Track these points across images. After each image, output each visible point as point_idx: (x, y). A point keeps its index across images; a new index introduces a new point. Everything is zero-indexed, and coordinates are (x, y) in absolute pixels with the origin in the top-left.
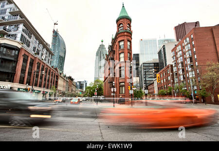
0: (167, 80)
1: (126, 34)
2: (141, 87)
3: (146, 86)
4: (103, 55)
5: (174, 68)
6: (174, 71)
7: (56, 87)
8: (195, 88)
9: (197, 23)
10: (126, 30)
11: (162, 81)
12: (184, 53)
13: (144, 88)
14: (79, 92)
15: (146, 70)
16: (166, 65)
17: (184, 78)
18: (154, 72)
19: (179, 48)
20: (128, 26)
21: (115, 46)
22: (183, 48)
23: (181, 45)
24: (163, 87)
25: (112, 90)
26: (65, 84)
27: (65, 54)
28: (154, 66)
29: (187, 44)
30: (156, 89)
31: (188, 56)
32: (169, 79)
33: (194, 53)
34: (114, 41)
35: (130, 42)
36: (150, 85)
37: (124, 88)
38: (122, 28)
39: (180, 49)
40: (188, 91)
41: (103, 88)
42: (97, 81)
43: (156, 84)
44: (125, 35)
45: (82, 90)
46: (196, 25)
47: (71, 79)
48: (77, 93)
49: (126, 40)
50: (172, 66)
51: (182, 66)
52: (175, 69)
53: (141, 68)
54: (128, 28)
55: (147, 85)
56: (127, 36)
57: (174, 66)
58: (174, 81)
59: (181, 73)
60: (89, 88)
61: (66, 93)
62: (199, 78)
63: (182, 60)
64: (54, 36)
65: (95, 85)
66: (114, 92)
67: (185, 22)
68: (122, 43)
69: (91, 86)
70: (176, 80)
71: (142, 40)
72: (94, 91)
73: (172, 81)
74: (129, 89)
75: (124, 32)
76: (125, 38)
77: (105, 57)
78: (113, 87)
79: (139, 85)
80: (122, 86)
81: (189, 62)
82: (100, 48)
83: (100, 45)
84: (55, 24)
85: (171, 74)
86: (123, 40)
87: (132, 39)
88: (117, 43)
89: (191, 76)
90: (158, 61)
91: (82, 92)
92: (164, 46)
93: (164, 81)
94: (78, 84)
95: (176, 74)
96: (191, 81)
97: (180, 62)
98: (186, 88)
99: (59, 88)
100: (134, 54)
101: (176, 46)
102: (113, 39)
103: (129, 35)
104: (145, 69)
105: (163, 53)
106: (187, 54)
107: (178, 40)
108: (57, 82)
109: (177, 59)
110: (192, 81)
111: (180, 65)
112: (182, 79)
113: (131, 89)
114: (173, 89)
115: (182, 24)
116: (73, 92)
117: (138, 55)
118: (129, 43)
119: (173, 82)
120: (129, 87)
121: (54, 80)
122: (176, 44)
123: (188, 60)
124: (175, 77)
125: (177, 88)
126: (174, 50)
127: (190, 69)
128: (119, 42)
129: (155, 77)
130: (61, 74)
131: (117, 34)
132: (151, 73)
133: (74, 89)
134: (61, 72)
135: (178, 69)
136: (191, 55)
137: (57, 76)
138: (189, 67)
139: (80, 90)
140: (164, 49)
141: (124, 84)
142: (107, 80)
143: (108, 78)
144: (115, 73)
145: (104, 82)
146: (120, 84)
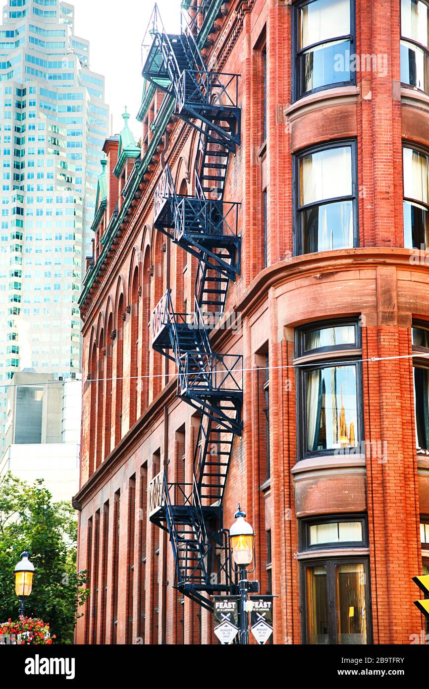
88: (265, 17)
141: (366, 542)
142: (119, 480)
143: (144, 452)
144: (237, 399)
145: (79, 502)
146: (313, 541)
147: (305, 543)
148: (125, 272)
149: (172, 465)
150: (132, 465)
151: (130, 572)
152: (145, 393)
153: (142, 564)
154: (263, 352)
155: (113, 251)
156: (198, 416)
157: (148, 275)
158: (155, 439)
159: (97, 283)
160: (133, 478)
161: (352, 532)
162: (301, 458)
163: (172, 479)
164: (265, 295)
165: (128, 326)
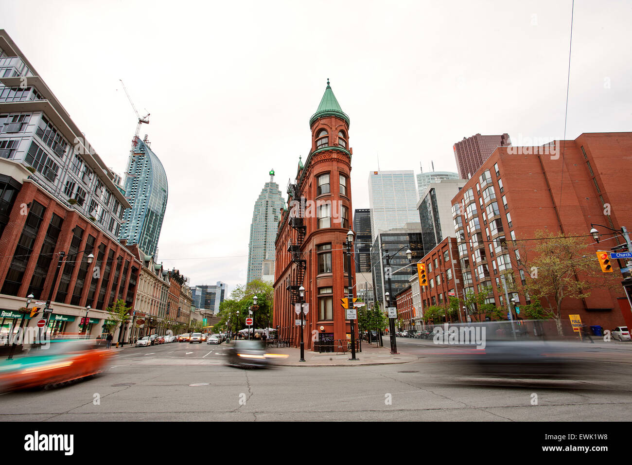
0: (445, 279)
1: (335, 156)
2: (378, 301)
3: (390, 296)
4: (274, 211)
5: (460, 248)
6: (461, 254)
7: (129, 304)
8: (516, 298)
9: (504, 138)
10: (335, 145)
11: (432, 281)
12: (481, 210)
13: (385, 304)
14: (200, 319)
15: (390, 254)
16: (439, 240)
17: (486, 273)
18: (409, 257)
19: (469, 195)
20: (341, 135)
21: (307, 187)
22: (478, 195)
23: (474, 189)
24: (436, 299)
25: (298, 308)
26: (158, 294)
27: (164, 204)
28: (410, 242)
29: (488, 187)
30: (417, 305)
31: (491, 216)
32: (450, 276)
33: (504, 209)
34: (304, 173)
35: (347, 178)
36: (400, 294)
37: (330, 303)
38: (325, 141)
39: (472, 198)
40: (499, 308)
41: (272, 304)
42: (253, 284)
43: (416, 292)
44: (332, 160)
45: (209, 312)
46: (502, 143)
47: (176, 277)
48: (195, 321)
49: (336, 173)
50: (454, 241)
51: (481, 242)
52: (462, 250)
53: (376, 246)
54: (341, 142)
55: (394, 294)
56: (338, 160)
57: (459, 240)
58: (462, 280)
59: (479, 260)
60: (231, 304)
61: (159, 320)
62: (522, 272)
63: (478, 227)
64: (134, 154)
65: (248, 296)
66: (302, 316)
67: (479, 135)
68: (324, 181)
69: (238, 300)
70: (468, 279)
71: (376, 173)
72: (246, 313)
73: (457, 281)
74: (346, 305)
75: (331, 152)
76: (334, 167)
77: (280, 217)
78: (301, 301)
79: (371, 294)
80: (326, 298)
81: (495, 232)
82: (264, 191)
83: (267, 184)
84: (141, 121)
85: (454, 262)
86: (328, 173)
87: (350, 169)
88: (311, 179)
89: (502, 268)
90: (418, 230)
91: (210, 317)
92: (432, 189)
93: (436, 282)
94: (199, 293)
95: (467, 262)
96: (503, 281)
97: (473, 230)
98: (492, 301)
99: (138, 307)
100: (357, 211)
101: (462, 190)
102: (300, 169)
103: (345, 159)
104: (387, 251)
105: (430, 209)
106: (489, 210)
107: (465, 177)
108: (133, 287)
109: (465, 223)
110: (507, 279)
111: (475, 238)
112: (482, 276)
113: (351, 306)
114: (462, 304)
115: (471, 138)
116: (182, 319)
117: (367, 211)
118: (343, 181)
119: (461, 285)
120: (345, 300)
121: (124, 282)
122: (462, 185)
123: (493, 226)
124: (464, 270)
125: (472, 299)
126: (457, 200)
127: (498, 250)
128: (318, 176)
129: (414, 273)
130: (147, 262)
131: (312, 156)
132: (404, 261)
133: (185, 310)
134: (149, 257)
135: (471, 250)
136: (497, 213)
137: (135, 270)
138: (495, 244)
139: (203, 310)
140: (433, 197)
141: (332, 293)
142: (282, 282)
143: (287, 275)
144: (305, 261)
145: (274, 286)
146: (321, 293)
147: (319, 293)
148: (284, 236)
149: (292, 277)
150: (284, 278)
151: (284, 301)
152: (287, 262)
153: (286, 299)
154: (311, 250)
155: (281, 231)
156: (297, 266)
157: (288, 236)
158: (289, 272)
159: (278, 239)
160: (285, 281)
161: (329, 291)
162: (318, 274)
163: (292, 280)
164: (311, 239)
165: (284, 247)
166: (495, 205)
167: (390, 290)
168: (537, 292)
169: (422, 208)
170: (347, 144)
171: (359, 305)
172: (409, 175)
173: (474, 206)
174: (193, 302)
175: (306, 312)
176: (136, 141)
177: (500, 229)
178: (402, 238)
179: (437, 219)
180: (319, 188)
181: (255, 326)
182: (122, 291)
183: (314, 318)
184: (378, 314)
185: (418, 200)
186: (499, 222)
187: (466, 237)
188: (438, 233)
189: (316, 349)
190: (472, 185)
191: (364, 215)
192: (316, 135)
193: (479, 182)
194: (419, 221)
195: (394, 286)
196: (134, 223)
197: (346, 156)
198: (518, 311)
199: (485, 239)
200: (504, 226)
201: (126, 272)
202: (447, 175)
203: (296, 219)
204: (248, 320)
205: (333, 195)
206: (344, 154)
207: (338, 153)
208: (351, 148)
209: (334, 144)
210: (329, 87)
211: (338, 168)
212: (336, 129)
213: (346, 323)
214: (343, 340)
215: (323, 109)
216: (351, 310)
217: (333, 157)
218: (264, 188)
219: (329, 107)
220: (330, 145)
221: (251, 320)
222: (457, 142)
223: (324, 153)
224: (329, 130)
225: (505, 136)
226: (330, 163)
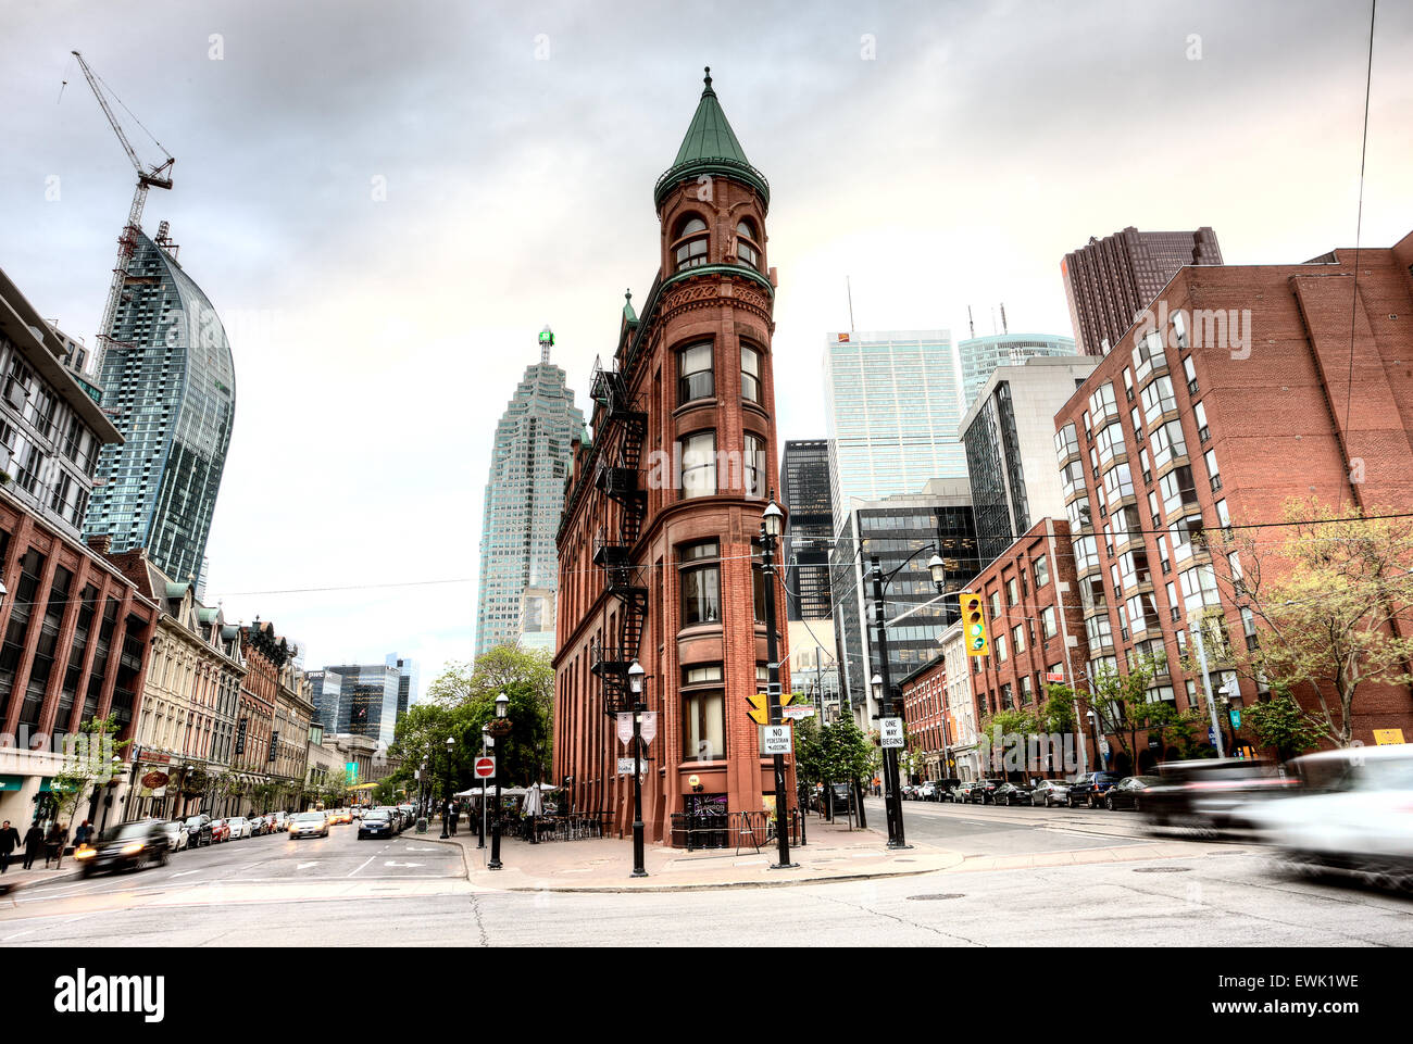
0: (1038, 638)
1: (727, 291)
2: (850, 698)
3: (886, 685)
4: (553, 448)
5: (1079, 548)
6: (1081, 566)
7: (123, 730)
8: (1231, 686)
9: (1201, 241)
10: (728, 260)
11: (1003, 644)
12: (1138, 441)
13: (872, 708)
14: (337, 764)
15: (881, 566)
16: (1022, 527)
17: (1151, 617)
18: (938, 575)
19: (1104, 402)
20: (744, 231)
21: (649, 381)
22: (1130, 399)
23: (1118, 384)
24: (1012, 692)
25: (625, 730)
26: (209, 694)
27: (225, 430)
28: (942, 532)
29: (1154, 378)
30: (962, 709)
31: (1163, 460)
32: (1051, 628)
33: (1201, 440)
34: (639, 337)
35: (763, 352)
36: (914, 680)
37: (715, 709)
38: (698, 247)
39: (1112, 410)
40: (1185, 714)
41: (551, 712)
42: (496, 662)
43: (957, 672)
44: (720, 302)
45: (362, 742)
46: (1197, 253)
47: (266, 644)
48: (321, 770)
49: (730, 340)
50: (1063, 530)
51: (1136, 531)
52: (1087, 554)
53: (845, 545)
54: (744, 251)
55: (896, 679)
56: (736, 304)
57: (1076, 528)
58: (1083, 638)
59: (1130, 582)
60: (430, 717)
61: (214, 771)
62: (1247, 615)
63: (1128, 490)
64: (127, 278)
65: (483, 694)
66: (637, 748)
67: (1131, 230)
68: (697, 363)
69: (451, 704)
70: (1101, 635)
71: (844, 338)
72: (472, 740)
73: (1070, 641)
74: (761, 714)
75: (715, 279)
76: (726, 323)
77: (571, 463)
78: (634, 704)
79: (831, 680)
80: (705, 695)
81: (1174, 506)
82: (525, 388)
83: (532, 372)
84: (146, 182)
85: (1063, 587)
86: (707, 339)
87: (771, 328)
88: (660, 359)
89: (1193, 606)
90: (963, 496)
91: (365, 755)
92: (1001, 385)
93: (1014, 644)
94: (332, 687)
95: (1098, 588)
96: (1198, 640)
97: (1114, 499)
98: (1167, 694)
99: (150, 734)
100: (790, 446)
101: (1085, 387)
102: (629, 328)
103: (754, 299)
104: (875, 560)
105: (996, 438)
106: (1158, 442)
107: (1092, 348)
108: (130, 679)
109: (1095, 475)
110: (1206, 635)
111: (1119, 522)
112: (1139, 627)
113: (775, 715)
114: (1085, 704)
115: (1112, 241)
116: (283, 767)
117: (821, 446)
118: (750, 362)
119: (1083, 653)
120: (760, 700)
121: (103, 663)
122: (1085, 372)
123: (1169, 487)
124: (1089, 610)
125: (1112, 690)
126: (1070, 414)
127: (1184, 553)
128: (680, 349)
129: (952, 618)
130: (174, 603)
131: (663, 290)
132: (922, 588)
133: (292, 739)
134: (180, 587)
135: (1110, 552)
136: (1181, 450)
137: (138, 628)
138: (1175, 537)
139: (346, 739)
140: (1004, 406)
141: (722, 680)
142: (578, 650)
143: (592, 632)
144: (644, 592)
145: (556, 664)
146: (691, 680)
147: (685, 682)
148: (582, 520)
149: (608, 638)
150: (585, 640)
151: (584, 706)
152: (593, 593)
153: (591, 701)
154: (660, 561)
155: (576, 507)
156: (622, 607)
157: (595, 519)
158: (599, 622)
159: (567, 527)
160: (586, 648)
161: (714, 675)
162: (683, 628)
163: (608, 646)
164: (660, 528)
165: (584, 552)
166: (1175, 429)
167: (885, 669)
168: (1285, 668)
169: (975, 436)
170: (760, 255)
171: (799, 713)
172: (938, 346)
173: (1116, 431)
174: (316, 716)
175: (649, 735)
176: (132, 241)
177: (1188, 496)
178: (918, 523)
179: (1014, 469)
180: (683, 384)
181: (501, 781)
182: (96, 690)
183: (672, 753)
184: (851, 737)
185: (963, 415)
186: (1184, 475)
187: (1094, 517)
188: (1019, 507)
189: (679, 841)
190: (1112, 373)
191: (810, 457)
192: (675, 231)
193: (1130, 365)
194: (966, 474)
195: (897, 657)
196: (130, 485)
197: (758, 290)
198: (1236, 719)
199: (1147, 524)
200: (1201, 486)
201: (107, 635)
202: (1044, 345)
203: (617, 472)
204: (481, 764)
205: (722, 404)
206: (752, 287)
207: (735, 283)
208: (773, 270)
209: (726, 258)
210: (709, 94)
211: (736, 325)
212: (731, 213)
213: (763, 766)
214: (754, 814)
215: (693, 156)
216: (776, 728)
217: (723, 294)
218: (522, 381)
219: (710, 152)
220: (713, 260)
221: (489, 763)
222: (1072, 251)
223: (695, 283)
224: (709, 216)
225: (1205, 235)
226: (714, 311)
